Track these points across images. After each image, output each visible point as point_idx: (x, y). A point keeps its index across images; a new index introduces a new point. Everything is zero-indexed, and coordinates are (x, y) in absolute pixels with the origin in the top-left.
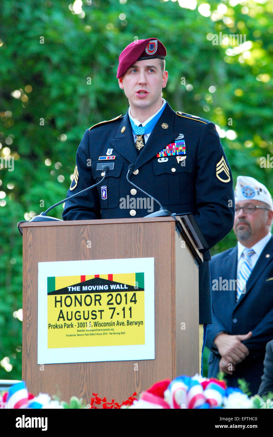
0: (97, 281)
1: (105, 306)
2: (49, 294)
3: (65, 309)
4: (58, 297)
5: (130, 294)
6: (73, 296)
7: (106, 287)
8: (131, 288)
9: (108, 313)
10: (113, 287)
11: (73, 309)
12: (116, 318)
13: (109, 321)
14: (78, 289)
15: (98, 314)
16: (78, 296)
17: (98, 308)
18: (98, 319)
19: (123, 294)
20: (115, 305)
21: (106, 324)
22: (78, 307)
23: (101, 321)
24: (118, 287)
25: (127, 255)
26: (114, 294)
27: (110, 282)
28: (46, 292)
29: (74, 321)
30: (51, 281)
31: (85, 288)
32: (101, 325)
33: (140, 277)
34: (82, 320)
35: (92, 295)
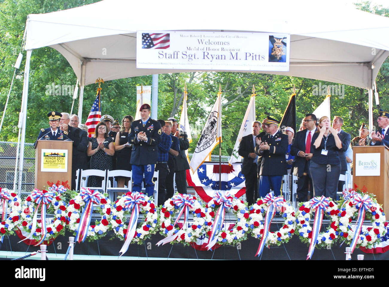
0: (55, 154)
1: (56, 160)
2: (44, 156)
3: (47, 160)
4: (46, 157)
5: (62, 157)
6: (49, 157)
7: (57, 156)
8: (62, 156)
9: (57, 161)
10: (58, 156)
11: (49, 160)
12: (59, 163)
13: (57, 163)
14: (50, 155)
15: (55, 161)
16: (50, 157)
17: (55, 160)
18: (55, 163)
19: (60, 157)
20: (59, 160)
21: (57, 164)
22: (50, 160)
23: (56, 163)
24: (59, 156)
25: (62, 148)
26: (59, 157)
27: (58, 154)
28: (43, 156)
29: (49, 163)
30: (44, 153)
31: (52, 156)
32: (55, 164)
33: (64, 154)
34: (51, 163)
35: (54, 157)
